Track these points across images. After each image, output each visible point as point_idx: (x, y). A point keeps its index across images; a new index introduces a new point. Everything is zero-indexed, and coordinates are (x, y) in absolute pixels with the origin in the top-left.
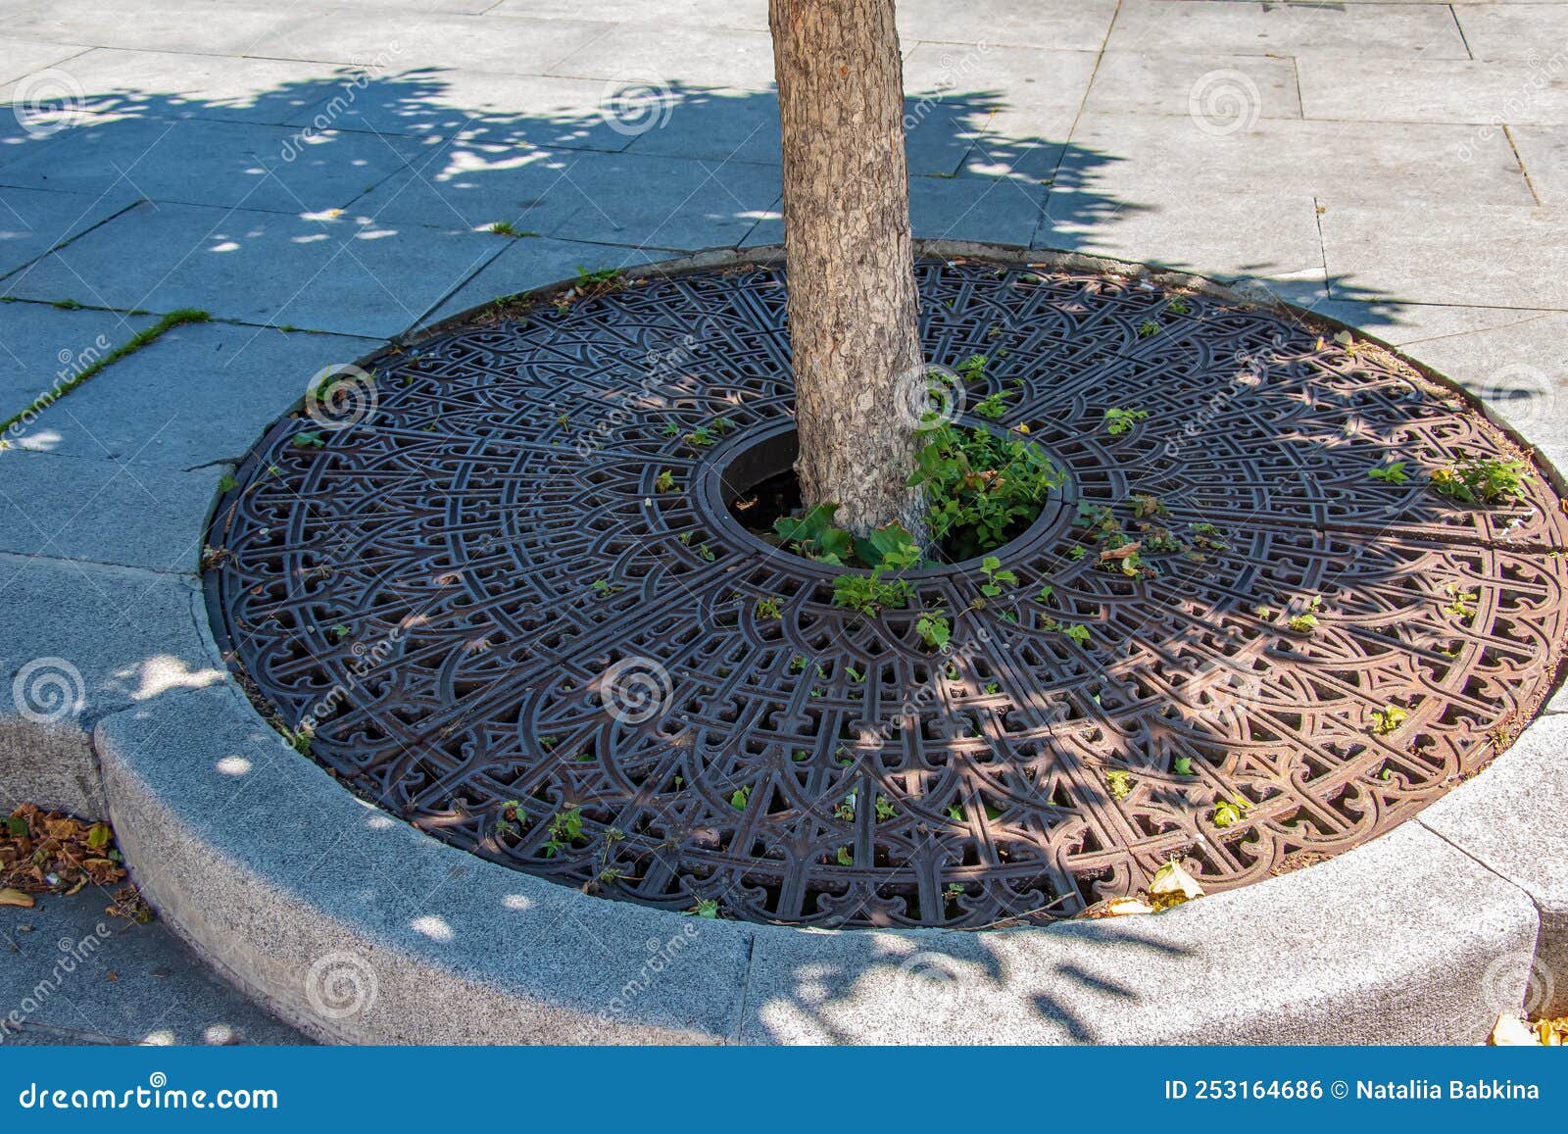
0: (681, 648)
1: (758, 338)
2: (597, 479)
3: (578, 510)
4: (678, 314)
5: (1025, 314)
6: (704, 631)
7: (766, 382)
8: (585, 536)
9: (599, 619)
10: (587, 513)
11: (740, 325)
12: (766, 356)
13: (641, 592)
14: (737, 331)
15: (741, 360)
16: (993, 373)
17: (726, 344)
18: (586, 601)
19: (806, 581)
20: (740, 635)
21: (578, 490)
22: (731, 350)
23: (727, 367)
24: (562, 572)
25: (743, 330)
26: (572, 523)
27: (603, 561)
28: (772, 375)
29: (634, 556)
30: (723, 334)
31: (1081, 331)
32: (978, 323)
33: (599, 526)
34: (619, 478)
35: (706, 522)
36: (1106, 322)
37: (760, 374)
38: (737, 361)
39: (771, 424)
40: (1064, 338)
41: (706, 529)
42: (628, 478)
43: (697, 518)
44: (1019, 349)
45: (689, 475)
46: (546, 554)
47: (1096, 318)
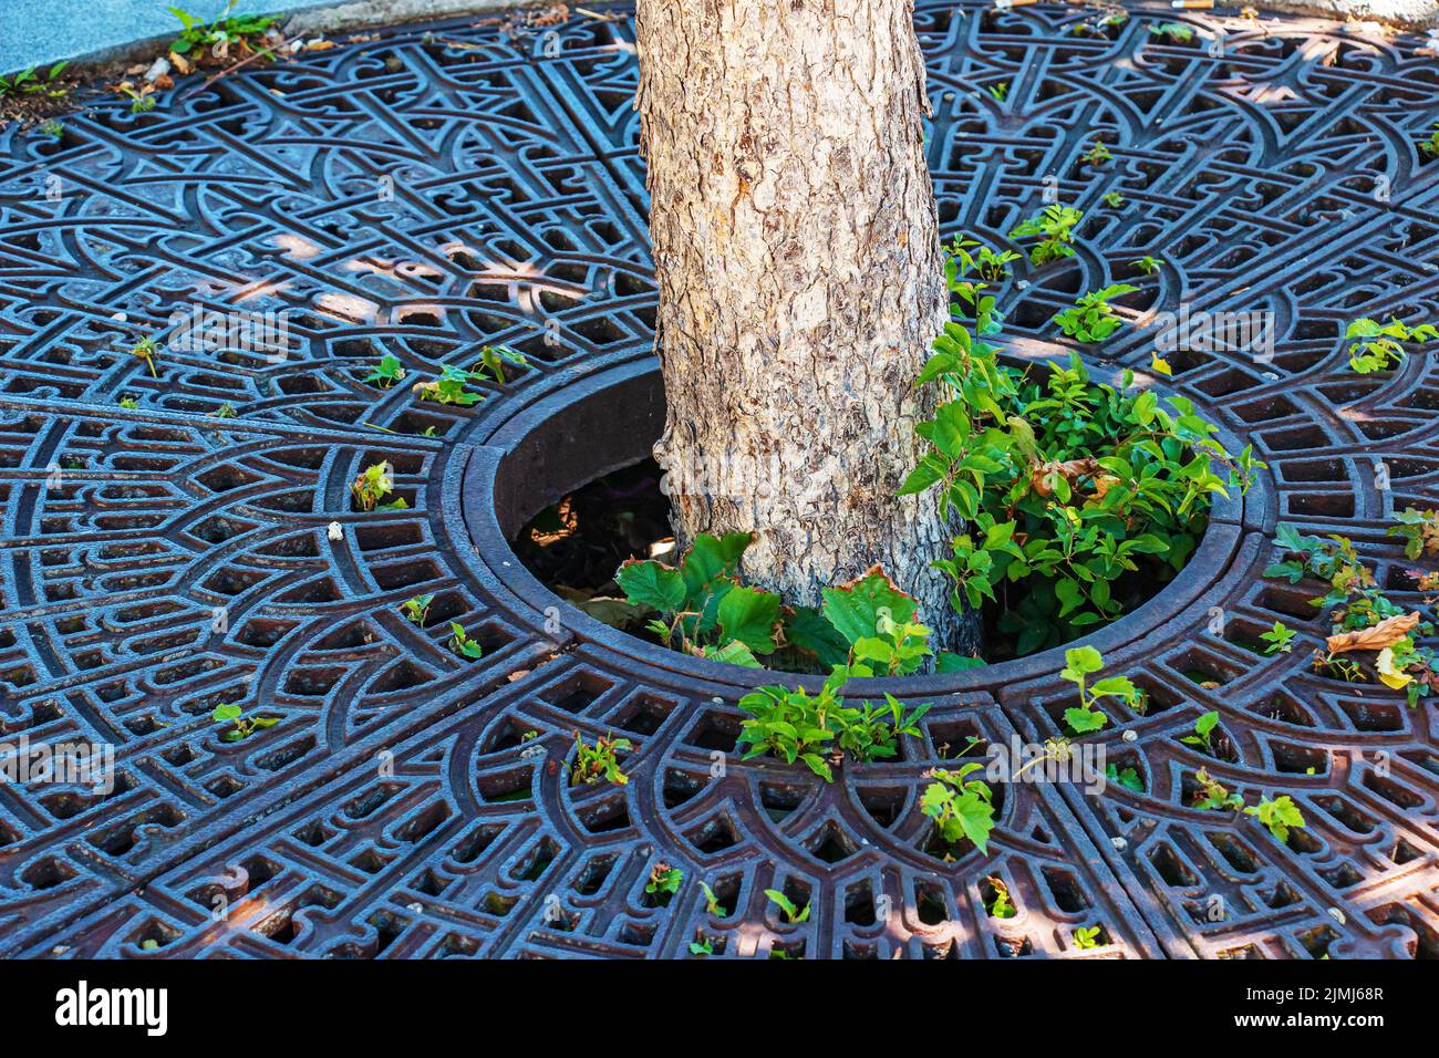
0: (405, 850)
1: (579, 172)
2: (222, 480)
3: (178, 550)
4: (402, 118)
5: (1164, 113)
6: (456, 812)
7: (594, 267)
8: (194, 607)
9: (225, 789)
10: (198, 557)
11: (539, 142)
12: (596, 209)
13: (319, 729)
14: (531, 155)
15: (541, 218)
16: (1092, 245)
17: (508, 183)
18: (195, 749)
19: (682, 702)
20: (536, 821)
21: (179, 504)
22: (518, 196)
23: (509, 234)
24: (141, 685)
25: (545, 152)
26: (165, 577)
27: (234, 662)
28: (609, 251)
29: (305, 649)
30: (501, 160)
31: (1290, 150)
32: (1061, 134)
33: (225, 584)
34: (271, 478)
35: (464, 574)
36: (1347, 127)
37: (583, 249)
38: (532, 221)
39: (606, 359)
40: (1251, 164)
41: (462, 589)
42: (291, 479)
43: (442, 565)
44: (1152, 191)
45: (425, 471)
46: (105, 646)
47: (1323, 120)
